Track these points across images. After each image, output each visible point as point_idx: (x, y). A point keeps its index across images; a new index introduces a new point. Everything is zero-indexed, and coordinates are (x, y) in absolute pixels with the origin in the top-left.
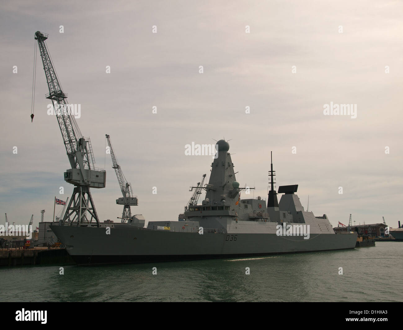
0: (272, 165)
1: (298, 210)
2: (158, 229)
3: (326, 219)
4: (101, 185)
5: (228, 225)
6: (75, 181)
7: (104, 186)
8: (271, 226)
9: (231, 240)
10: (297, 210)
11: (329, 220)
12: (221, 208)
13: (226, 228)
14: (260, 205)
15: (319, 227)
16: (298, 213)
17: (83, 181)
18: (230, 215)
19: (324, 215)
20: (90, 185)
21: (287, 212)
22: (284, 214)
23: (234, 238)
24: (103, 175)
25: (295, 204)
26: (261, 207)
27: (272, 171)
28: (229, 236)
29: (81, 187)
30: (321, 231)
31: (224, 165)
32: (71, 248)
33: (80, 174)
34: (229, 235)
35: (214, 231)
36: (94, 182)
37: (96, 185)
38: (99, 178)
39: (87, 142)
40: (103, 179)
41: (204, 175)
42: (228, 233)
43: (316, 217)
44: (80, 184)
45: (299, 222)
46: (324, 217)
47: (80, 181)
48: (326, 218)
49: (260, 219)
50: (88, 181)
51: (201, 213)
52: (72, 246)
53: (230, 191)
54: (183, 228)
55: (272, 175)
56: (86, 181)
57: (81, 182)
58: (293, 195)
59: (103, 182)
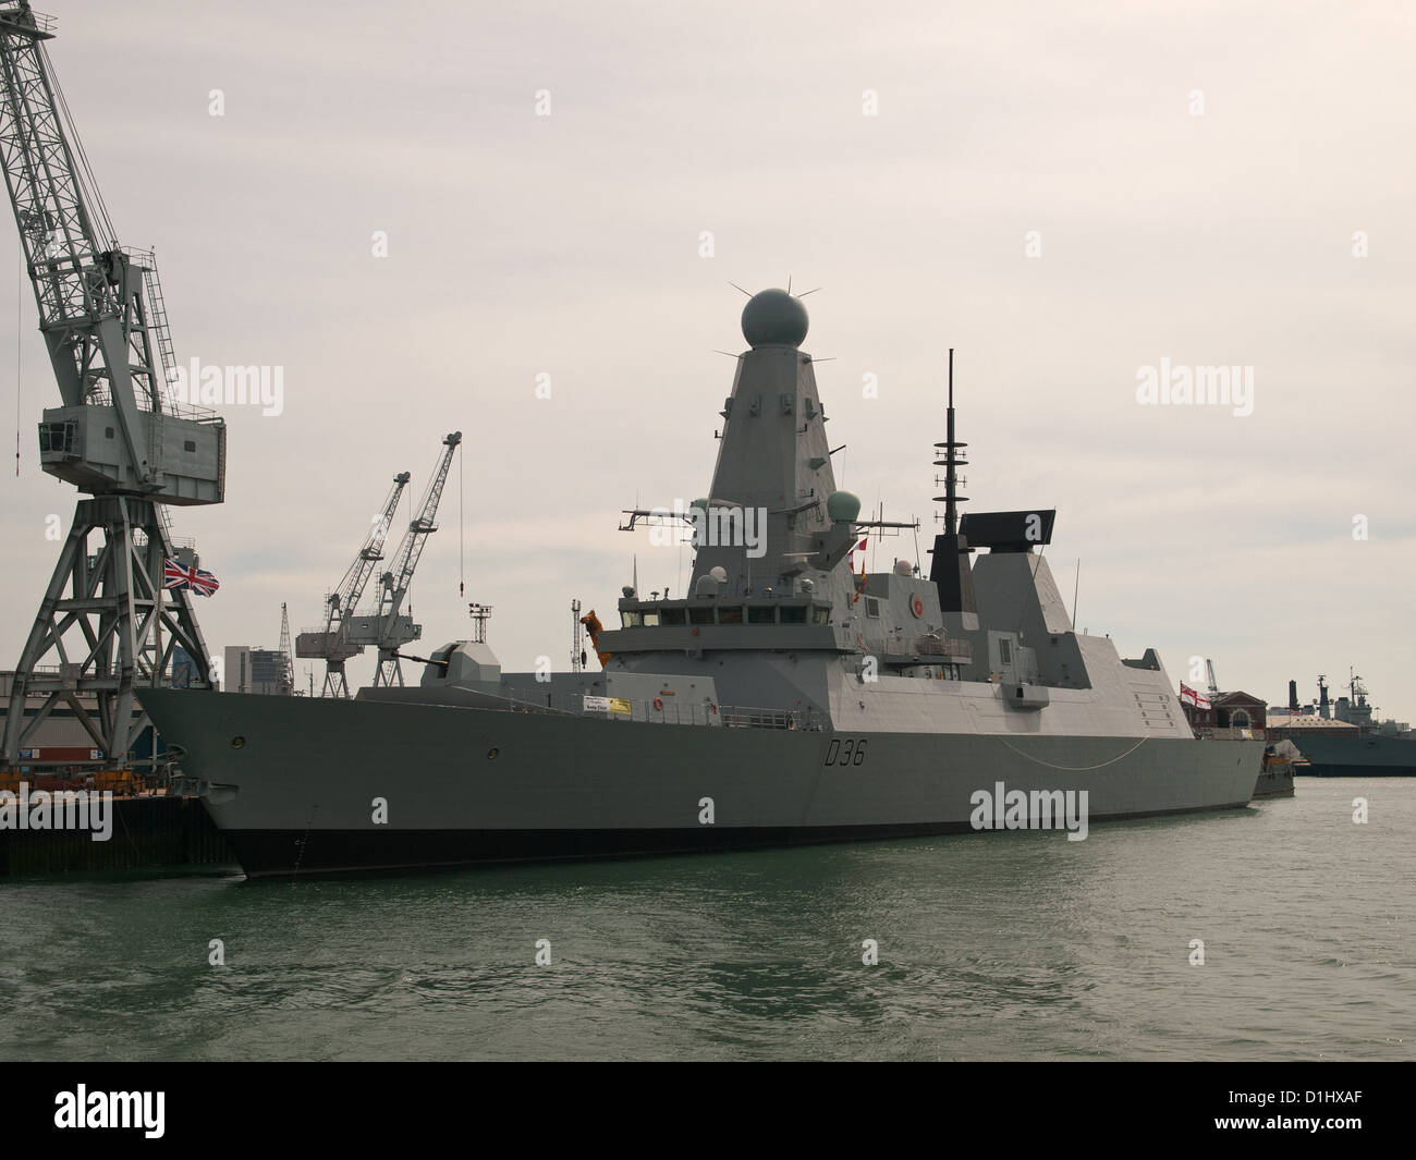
0: (951, 412)
1: (1053, 627)
2: (586, 709)
3: (1159, 669)
4: (206, 491)
5: (832, 695)
6: (98, 469)
7: (218, 498)
8: (975, 700)
9: (841, 764)
10: (1051, 629)
11: (1169, 675)
12: (795, 614)
13: (829, 709)
14: (917, 603)
15: (1140, 706)
16: (1055, 639)
17: (132, 469)
18: (838, 647)
19: (1150, 654)
20: (162, 492)
21: (1014, 635)
22: (1004, 644)
23: (853, 753)
24: (215, 442)
25: (1042, 603)
26: (920, 613)
27: (951, 445)
28: (837, 743)
29: (122, 500)
30: (1147, 723)
31: (789, 413)
32: (229, 797)
33: (116, 434)
34: (835, 739)
35: (785, 719)
36: (177, 477)
37: (186, 490)
38: (196, 454)
39: (144, 269)
40: (215, 463)
41: (450, 437)
42: (836, 729)
43: (1127, 662)
44: (116, 482)
45: (1060, 683)
46: (1150, 661)
47: (117, 467)
48: (1157, 668)
49: (922, 669)
50: (154, 471)
51: (696, 633)
52: (235, 788)
53: (814, 534)
54: (658, 705)
55: (950, 463)
56: (144, 471)
57: (123, 476)
58: (1030, 558)
59: (213, 476)
